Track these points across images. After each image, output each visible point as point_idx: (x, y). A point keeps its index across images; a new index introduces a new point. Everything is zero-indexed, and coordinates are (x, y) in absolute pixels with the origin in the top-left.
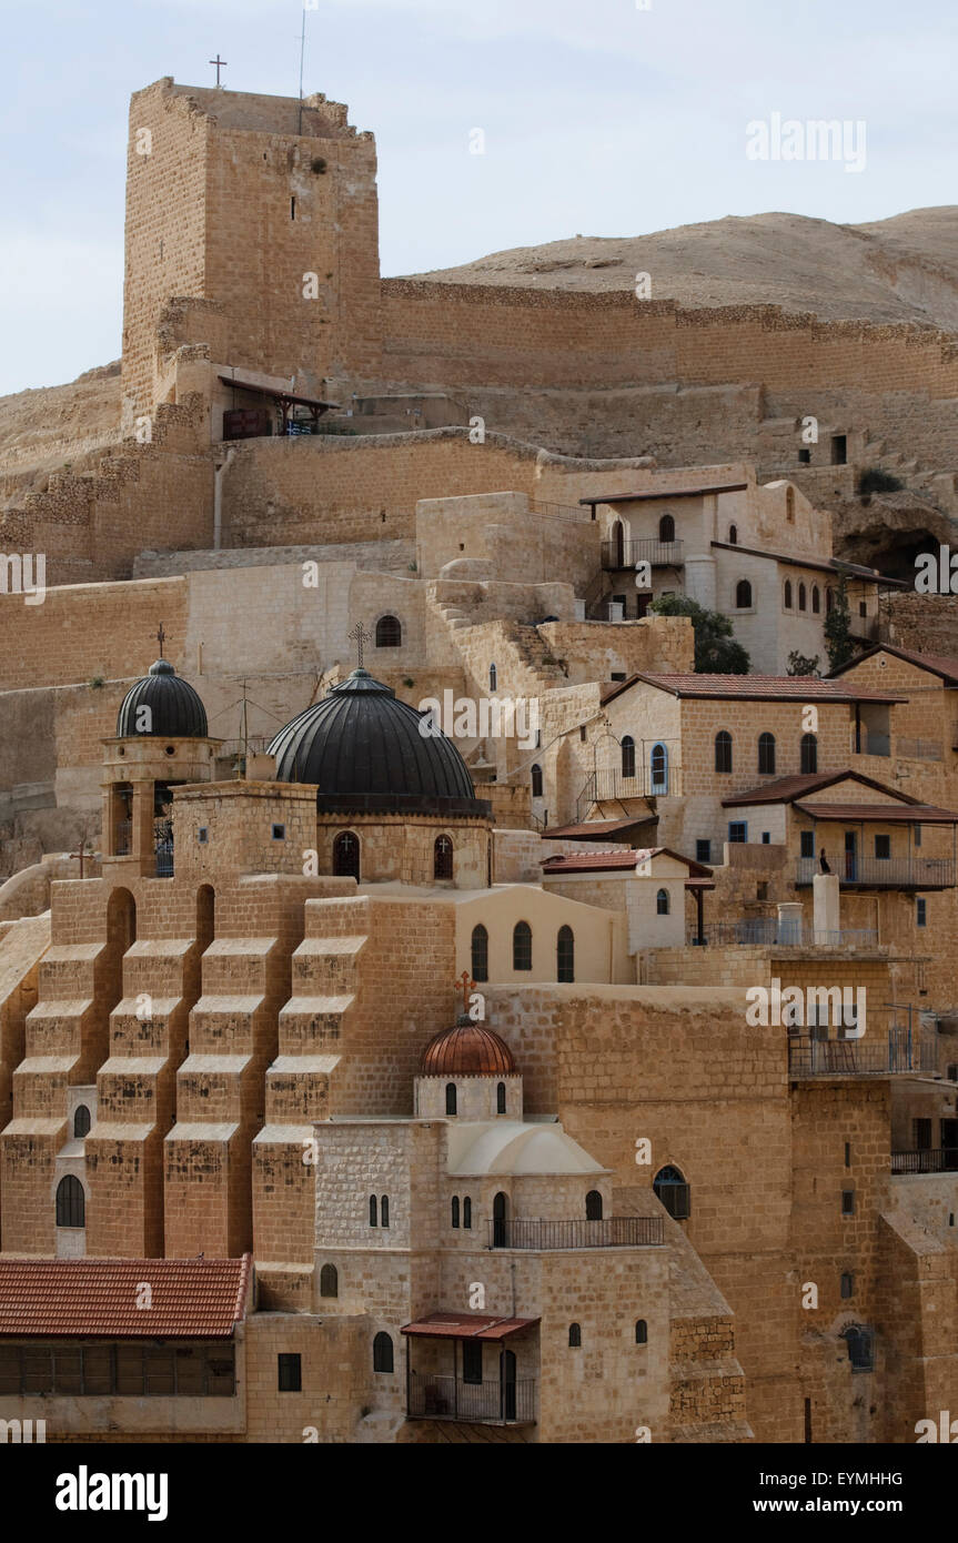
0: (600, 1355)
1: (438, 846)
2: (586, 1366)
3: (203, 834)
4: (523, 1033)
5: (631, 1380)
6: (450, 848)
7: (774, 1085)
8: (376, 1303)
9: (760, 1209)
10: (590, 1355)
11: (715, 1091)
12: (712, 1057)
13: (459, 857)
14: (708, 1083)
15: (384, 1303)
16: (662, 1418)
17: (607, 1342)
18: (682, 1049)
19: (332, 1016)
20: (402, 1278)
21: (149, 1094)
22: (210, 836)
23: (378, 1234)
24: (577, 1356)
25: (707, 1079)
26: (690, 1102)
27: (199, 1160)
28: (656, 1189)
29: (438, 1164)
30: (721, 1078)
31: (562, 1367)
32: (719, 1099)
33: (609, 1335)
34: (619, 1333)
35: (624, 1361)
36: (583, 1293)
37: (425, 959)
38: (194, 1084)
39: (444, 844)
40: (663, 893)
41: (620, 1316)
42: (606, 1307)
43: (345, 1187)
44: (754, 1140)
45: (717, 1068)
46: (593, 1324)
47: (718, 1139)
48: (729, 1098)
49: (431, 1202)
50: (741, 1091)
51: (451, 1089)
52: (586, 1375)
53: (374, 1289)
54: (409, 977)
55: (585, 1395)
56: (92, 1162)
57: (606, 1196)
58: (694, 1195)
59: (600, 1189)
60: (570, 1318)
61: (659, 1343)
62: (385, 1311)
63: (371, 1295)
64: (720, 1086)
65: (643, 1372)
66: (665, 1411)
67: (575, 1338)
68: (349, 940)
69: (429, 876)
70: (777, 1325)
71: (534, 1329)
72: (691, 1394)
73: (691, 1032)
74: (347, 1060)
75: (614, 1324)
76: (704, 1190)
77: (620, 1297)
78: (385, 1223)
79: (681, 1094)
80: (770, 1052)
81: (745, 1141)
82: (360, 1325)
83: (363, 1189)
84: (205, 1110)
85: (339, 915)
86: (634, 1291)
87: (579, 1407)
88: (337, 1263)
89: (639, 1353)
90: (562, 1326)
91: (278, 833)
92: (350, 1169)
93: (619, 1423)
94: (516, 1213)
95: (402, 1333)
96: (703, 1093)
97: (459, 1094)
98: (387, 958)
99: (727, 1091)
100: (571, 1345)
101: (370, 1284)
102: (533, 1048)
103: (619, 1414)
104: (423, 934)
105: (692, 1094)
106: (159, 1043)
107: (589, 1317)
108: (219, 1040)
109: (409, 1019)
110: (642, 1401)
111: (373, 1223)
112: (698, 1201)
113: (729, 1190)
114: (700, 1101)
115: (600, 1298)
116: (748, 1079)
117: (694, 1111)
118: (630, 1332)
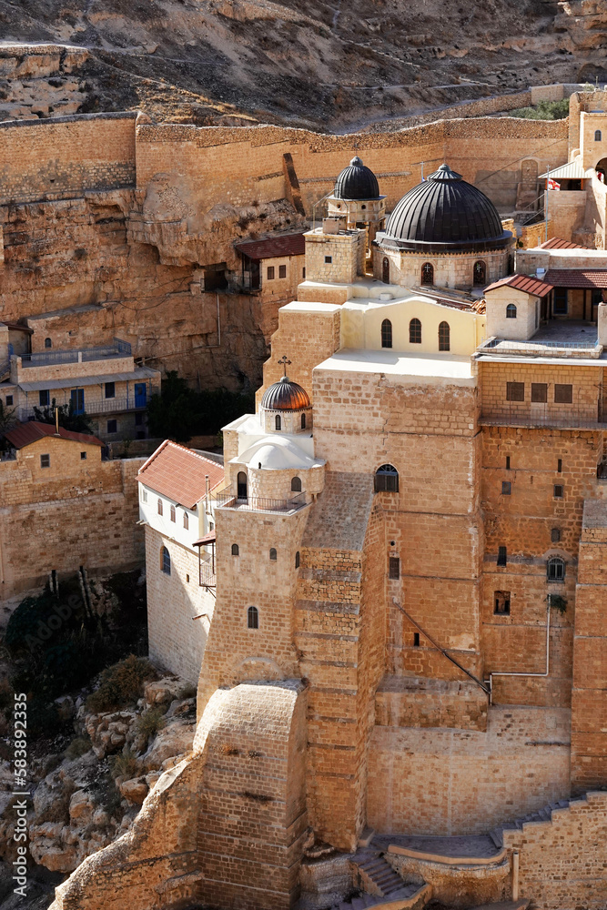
0: (251, 561)
2: (241, 565)
5: (267, 576)
7: (463, 429)
9: (452, 493)
10: (244, 561)
11: (421, 429)
12: (418, 412)
14: (415, 425)
16: (286, 597)
17: (253, 557)
18: (397, 405)
24: (236, 560)
25: (415, 423)
26: (402, 433)
30: (426, 423)
31: (228, 563)
32: (423, 434)
33: (255, 553)
34: (260, 552)
35: (264, 566)
36: (239, 531)
41: (261, 545)
42: (253, 539)
44: (447, 457)
46: (245, 546)
47: (421, 454)
48: (429, 434)
50: (441, 431)
52: (241, 570)
55: (241, 579)
57: (304, 480)
58: (404, 481)
59: (300, 477)
60: (232, 541)
61: (284, 561)
64: (425, 427)
65: (274, 574)
67: (235, 551)
70: (461, 553)
73: (403, 398)
75: (257, 548)
76: (411, 479)
77: (261, 536)
79: (397, 430)
80: (460, 411)
81: (440, 457)
86: (269, 534)
87: (237, 584)
89: (272, 564)
90: (229, 544)
91: (328, 260)
93: (261, 595)
96: (412, 430)
99: (431, 430)
100: (233, 554)
103: (261, 591)
105: (405, 430)
107: (243, 543)
110: (275, 587)
112: (407, 484)
113: (428, 481)
114: (409, 434)
115: (249, 534)
116: (446, 425)
117: (404, 438)
118: (266, 554)
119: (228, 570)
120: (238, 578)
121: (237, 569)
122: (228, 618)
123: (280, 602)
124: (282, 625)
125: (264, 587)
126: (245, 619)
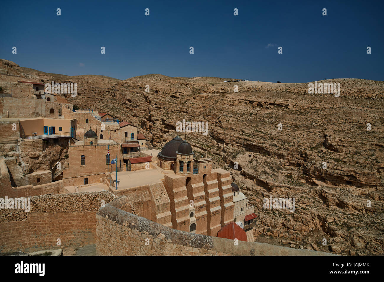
3: (205, 167)
8: (241, 220)
21: (205, 207)
22: (206, 167)
23: (242, 212)
27: (217, 213)
38: (213, 203)
43: (238, 208)
56: (197, 220)
84: (214, 206)
85: (226, 175)
88: (236, 217)
92: (239, 206)
101: (240, 218)
106: (203, 199)
108: (214, 196)
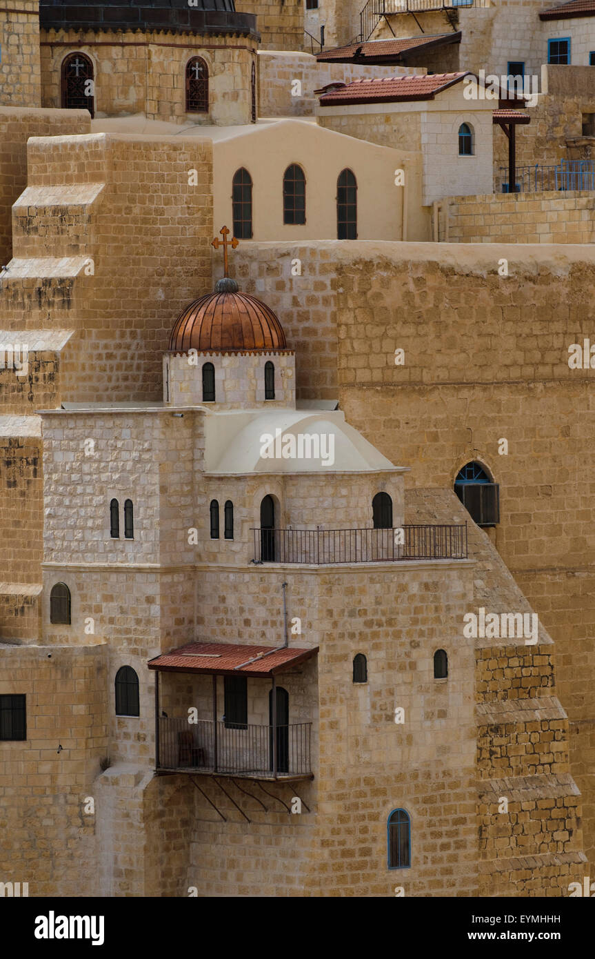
0: (391, 693)
1: (190, 72)
2: (374, 706)
4: (295, 302)
5: (428, 723)
6: (205, 74)
8: (119, 631)
9: (587, 515)
10: (379, 693)
11: (529, 371)
12: (527, 331)
13: (216, 85)
14: (521, 361)
15: (128, 631)
16: (467, 771)
17: (399, 677)
18: (489, 320)
19: (62, 281)
20: (150, 600)
23: (120, 546)
24: (363, 694)
25: (520, 357)
26: (499, 384)
28: (458, 490)
29: (193, 460)
30: (538, 356)
31: (344, 708)
32: (536, 380)
33: (402, 668)
34: (413, 666)
35: (420, 700)
36: (369, 617)
37: (176, 212)
39: (197, 69)
40: (466, 128)
41: (415, 645)
42: (397, 635)
43: (79, 489)
44: (578, 430)
45: (532, 343)
46: (382, 654)
47: (533, 430)
48: (546, 380)
49: (185, 507)
51: (208, 370)
52: (373, 717)
53: (116, 614)
54: (155, 233)
55: (372, 743)
57: (397, 498)
58: (504, 496)
59: (390, 490)
60: (354, 647)
61: (462, 677)
62: (129, 640)
63: (112, 621)
64: (535, 365)
65: (443, 714)
66: (471, 762)
67: (360, 672)
68: (82, 188)
69: (180, 107)
71: (310, 661)
72: (503, 741)
73: (499, 299)
74: (81, 335)
75: (408, 655)
76: (517, 492)
77: (415, 622)
78: (129, 534)
79: (488, 375)
81: (566, 432)
82: (98, 656)
83: (102, 492)
85: (69, 157)
86: (432, 615)
87: (365, 757)
88: (71, 583)
89: (438, 690)
90: (344, 658)
92: (86, 468)
94: (288, 519)
95: (151, 667)
96: (515, 373)
97: (219, 376)
98: (129, 210)
100: (355, 680)
101: (110, 609)
102: (307, 319)
103: (415, 765)
104: (173, 180)
105: (502, 375)
107: (376, 647)
109: (157, 284)
110: (443, 750)
111: (115, 533)
112: (508, 504)
113: (547, 491)
114: (512, 383)
115: (390, 622)
117: (504, 396)
118: (427, 665)
119: (343, 725)
120: (365, 741)
121: (365, 717)
122: (347, 853)
123: (455, 785)
124: (460, 845)
125: (421, 755)
126: (381, 848)
